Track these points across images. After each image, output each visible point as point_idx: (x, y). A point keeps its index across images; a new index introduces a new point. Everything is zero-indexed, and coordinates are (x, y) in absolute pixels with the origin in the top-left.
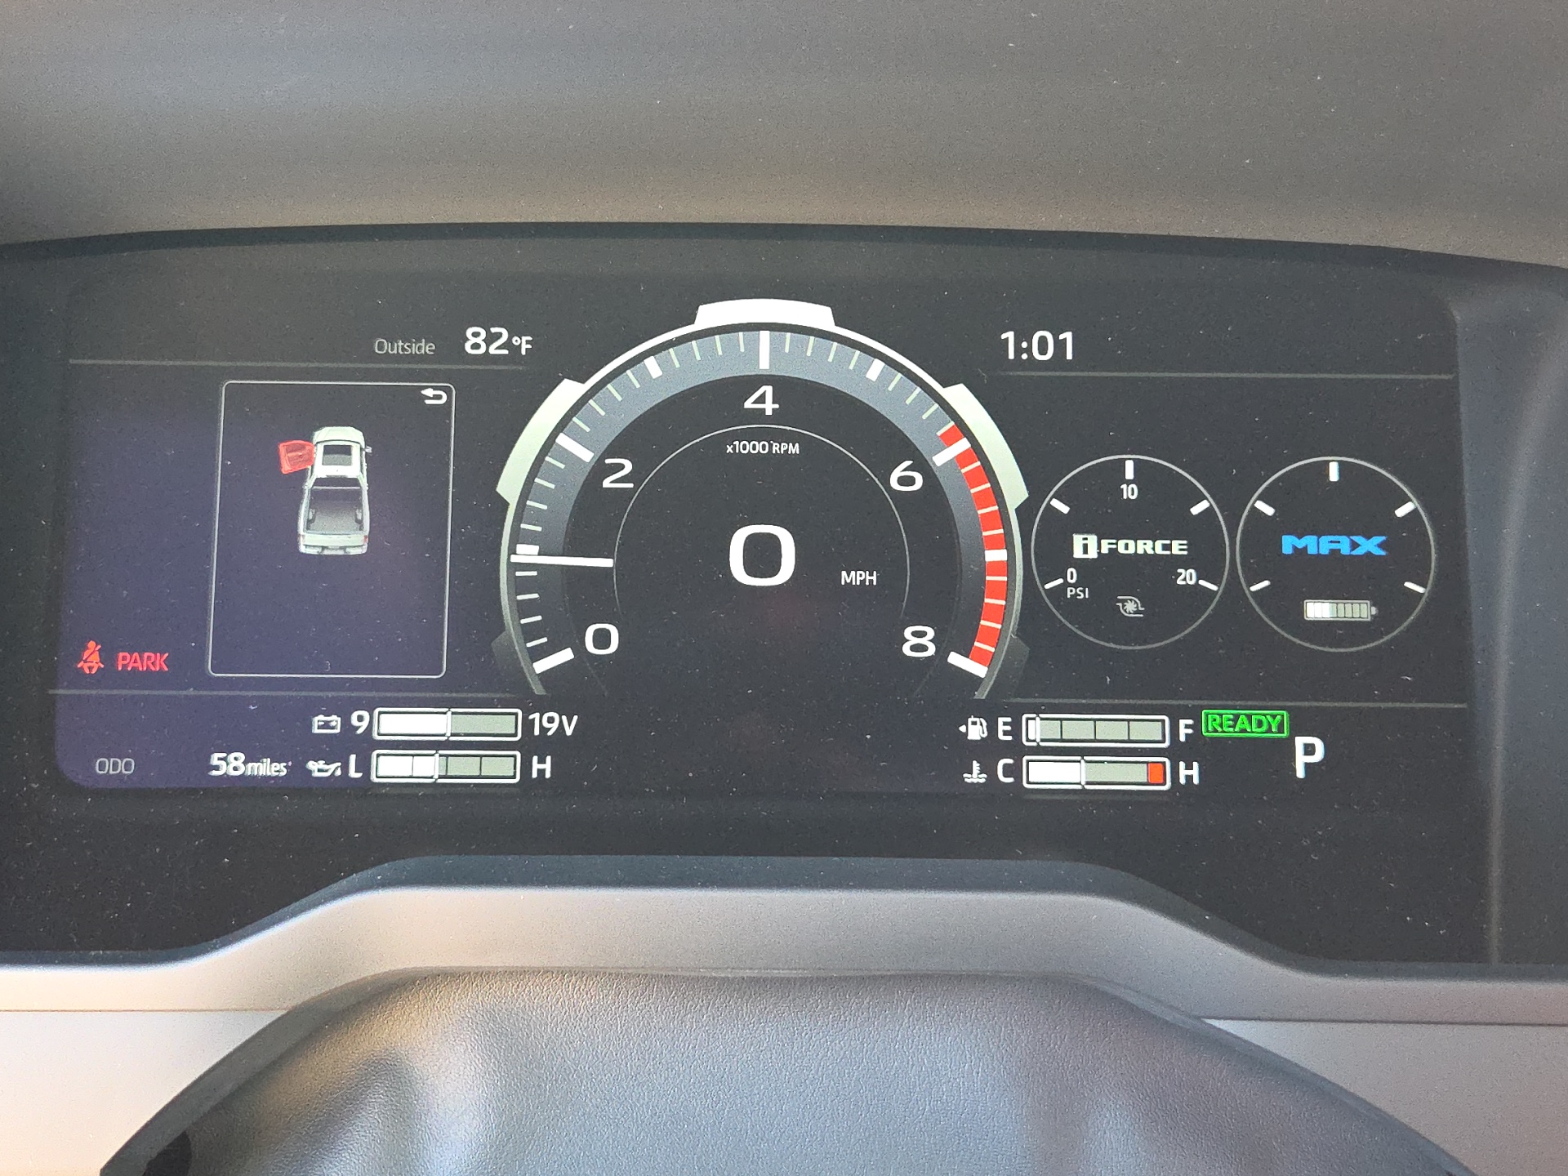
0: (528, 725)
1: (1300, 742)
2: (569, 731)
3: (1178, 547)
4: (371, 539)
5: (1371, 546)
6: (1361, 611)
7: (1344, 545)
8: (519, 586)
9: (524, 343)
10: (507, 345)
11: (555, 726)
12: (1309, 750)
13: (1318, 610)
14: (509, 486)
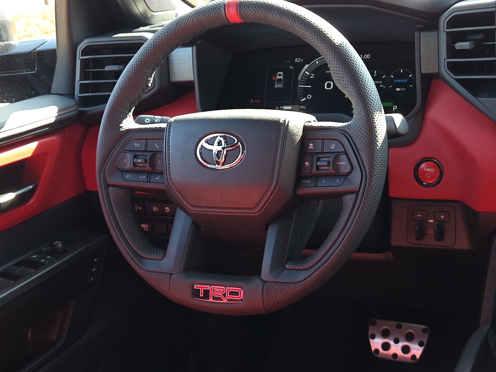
0: (300, 107)
1: (394, 106)
2: (305, 108)
3: (381, 82)
4: (283, 86)
5: (406, 81)
6: (404, 89)
7: (402, 81)
8: (300, 90)
9: (302, 60)
10: (300, 60)
11: (303, 108)
12: (395, 107)
13: (398, 89)
14: (299, 78)
